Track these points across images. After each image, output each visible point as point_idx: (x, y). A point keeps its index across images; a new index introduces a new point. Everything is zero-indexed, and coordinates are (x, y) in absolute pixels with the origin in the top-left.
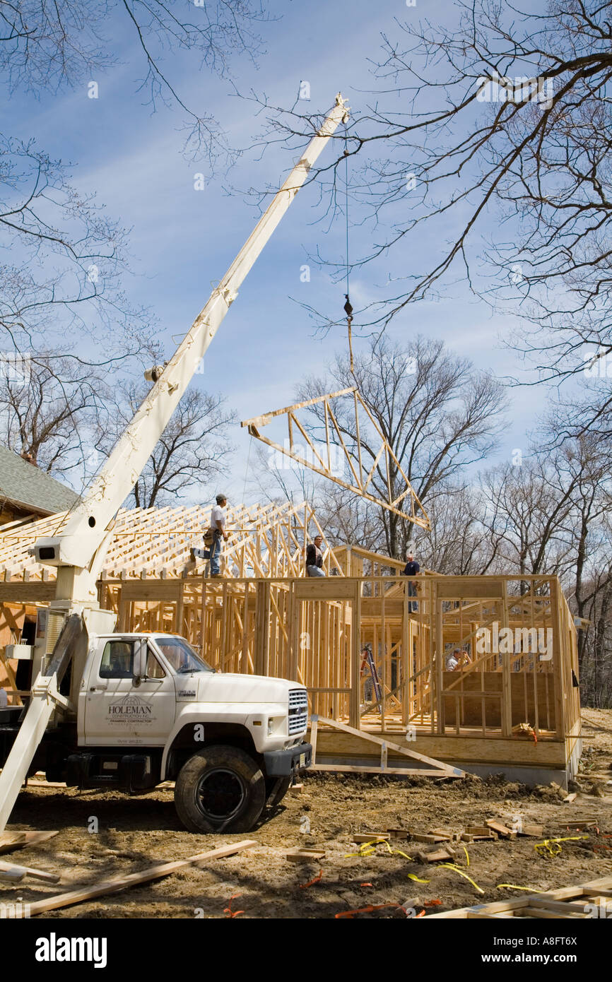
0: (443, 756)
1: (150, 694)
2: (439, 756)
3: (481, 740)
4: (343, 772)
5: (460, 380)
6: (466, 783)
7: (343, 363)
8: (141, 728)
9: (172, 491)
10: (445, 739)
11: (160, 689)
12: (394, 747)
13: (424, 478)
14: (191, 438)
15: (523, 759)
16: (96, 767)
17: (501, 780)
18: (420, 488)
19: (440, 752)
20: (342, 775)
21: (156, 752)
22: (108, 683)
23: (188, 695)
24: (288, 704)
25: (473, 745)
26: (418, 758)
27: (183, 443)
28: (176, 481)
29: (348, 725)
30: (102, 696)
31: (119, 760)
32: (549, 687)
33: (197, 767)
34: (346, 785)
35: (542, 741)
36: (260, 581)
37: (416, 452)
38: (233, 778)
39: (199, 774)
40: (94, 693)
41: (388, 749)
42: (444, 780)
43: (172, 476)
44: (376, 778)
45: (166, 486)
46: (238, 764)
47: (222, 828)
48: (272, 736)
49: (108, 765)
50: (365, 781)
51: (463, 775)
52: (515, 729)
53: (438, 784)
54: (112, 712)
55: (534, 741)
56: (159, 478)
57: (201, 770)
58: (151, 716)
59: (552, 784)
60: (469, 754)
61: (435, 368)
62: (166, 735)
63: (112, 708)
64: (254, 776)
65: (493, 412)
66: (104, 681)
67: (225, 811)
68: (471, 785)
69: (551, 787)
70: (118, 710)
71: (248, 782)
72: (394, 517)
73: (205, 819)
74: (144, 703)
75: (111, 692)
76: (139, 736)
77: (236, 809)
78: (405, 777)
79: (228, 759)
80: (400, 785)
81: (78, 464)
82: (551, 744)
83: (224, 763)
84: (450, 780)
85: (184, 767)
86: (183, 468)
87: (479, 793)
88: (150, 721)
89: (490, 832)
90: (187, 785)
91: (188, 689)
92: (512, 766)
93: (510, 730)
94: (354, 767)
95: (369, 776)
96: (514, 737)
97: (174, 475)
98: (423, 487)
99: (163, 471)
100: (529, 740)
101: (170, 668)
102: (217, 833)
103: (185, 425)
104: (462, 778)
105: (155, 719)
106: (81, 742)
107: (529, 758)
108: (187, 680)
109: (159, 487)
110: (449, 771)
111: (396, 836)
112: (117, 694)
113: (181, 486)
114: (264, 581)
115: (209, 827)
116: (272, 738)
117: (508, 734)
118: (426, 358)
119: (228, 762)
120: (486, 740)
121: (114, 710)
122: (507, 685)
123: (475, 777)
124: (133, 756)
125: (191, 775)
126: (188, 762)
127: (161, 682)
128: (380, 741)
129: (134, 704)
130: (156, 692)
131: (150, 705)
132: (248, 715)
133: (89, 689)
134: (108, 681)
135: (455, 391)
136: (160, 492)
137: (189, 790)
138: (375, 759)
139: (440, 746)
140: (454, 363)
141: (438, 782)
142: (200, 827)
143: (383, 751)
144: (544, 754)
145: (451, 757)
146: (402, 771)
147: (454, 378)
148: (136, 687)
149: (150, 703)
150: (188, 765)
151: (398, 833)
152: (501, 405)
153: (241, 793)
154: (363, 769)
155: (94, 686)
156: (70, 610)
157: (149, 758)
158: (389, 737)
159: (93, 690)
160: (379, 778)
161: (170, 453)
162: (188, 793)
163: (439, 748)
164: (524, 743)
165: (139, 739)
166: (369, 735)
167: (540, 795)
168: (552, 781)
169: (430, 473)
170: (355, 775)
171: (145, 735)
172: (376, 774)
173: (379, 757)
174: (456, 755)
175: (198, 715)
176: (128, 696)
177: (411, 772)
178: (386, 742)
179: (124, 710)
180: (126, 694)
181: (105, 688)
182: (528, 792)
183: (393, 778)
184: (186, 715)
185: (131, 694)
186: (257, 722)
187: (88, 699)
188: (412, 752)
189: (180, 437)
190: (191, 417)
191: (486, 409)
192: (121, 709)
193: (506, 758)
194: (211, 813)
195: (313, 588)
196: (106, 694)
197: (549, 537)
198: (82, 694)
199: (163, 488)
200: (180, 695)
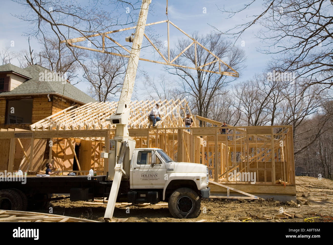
0: (250, 192)
1: (157, 170)
2: (248, 192)
3: (264, 186)
4: (213, 198)
5: (227, 49)
6: (260, 201)
7: (181, 42)
8: (154, 182)
9: (113, 94)
10: (251, 186)
11: (160, 168)
12: (232, 189)
13: (213, 88)
14: (121, 72)
15: (280, 192)
16: (138, 196)
17: (273, 200)
18: (211, 92)
19: (249, 190)
20: (212, 199)
21: (160, 191)
22: (140, 166)
23: (171, 170)
24: (206, 173)
25: (261, 188)
26: (241, 193)
27: (118, 75)
28: (115, 90)
29: (214, 181)
30: (138, 171)
31: (146, 194)
32: (282, 167)
33: (177, 195)
34: (215, 203)
35: (287, 186)
36: (179, 129)
37: (210, 78)
38: (189, 199)
39: (178, 198)
40: (135, 170)
41: (230, 190)
42: (251, 200)
43: (113, 88)
44: (226, 200)
45: (110, 92)
46: (191, 194)
47: (186, 216)
48: (202, 184)
49: (142, 195)
50: (221, 201)
51: (258, 198)
52: (277, 181)
53: (249, 202)
54: (143, 176)
55: (284, 186)
56: (108, 88)
57: (178, 197)
58: (157, 178)
59: (291, 201)
60: (260, 191)
61: (217, 44)
62: (164, 185)
63: (143, 175)
64: (197, 198)
65: (240, 62)
66: (139, 165)
67: (187, 211)
68: (262, 202)
69: (291, 202)
70: (145, 176)
71: (195, 201)
72: (201, 104)
73: (180, 213)
74: (155, 173)
75: (142, 169)
76: (153, 185)
77: (191, 210)
78: (237, 200)
79: (187, 193)
80: (236, 202)
81: (77, 83)
82: (290, 187)
83: (186, 194)
84: (253, 200)
85: (172, 195)
86: (118, 84)
87: (266, 204)
88: (157, 179)
89: (285, 216)
90: (173, 202)
91: (170, 168)
92: (276, 195)
93: (275, 182)
94: (217, 196)
95: (223, 200)
96: (276, 185)
97: (114, 87)
98: (213, 91)
99: (110, 86)
100: (282, 186)
101: (163, 160)
102: (185, 218)
103: (118, 67)
104: (258, 200)
105: (159, 179)
106: (131, 187)
107: (282, 192)
108: (170, 165)
109: (109, 92)
110: (253, 197)
111: (253, 218)
112: (144, 170)
113: (117, 92)
114: (180, 129)
115: (181, 216)
116: (202, 185)
117: (274, 184)
118: (214, 40)
119: (188, 194)
120: (266, 186)
121: (144, 176)
122: (274, 166)
123: (263, 199)
124: (152, 192)
125: (175, 198)
126: (173, 194)
127: (160, 165)
128: (226, 187)
129: (151, 174)
130: (159, 169)
131: (157, 174)
132: (195, 177)
133: (133, 168)
134: (140, 165)
135: (226, 54)
136: (109, 94)
137: (174, 203)
138: (225, 193)
139: (249, 188)
140: (225, 42)
141: (249, 201)
142: (179, 216)
143: (228, 190)
144: (288, 190)
145: (253, 192)
146: (235, 197)
147: (225, 48)
148: (152, 167)
149: (157, 173)
150: (173, 195)
151: (253, 217)
152: (243, 59)
153: (192, 204)
154: (220, 197)
155: (135, 167)
156: (123, 140)
157: (157, 192)
158: (230, 186)
159: (135, 169)
160: (227, 200)
161: (112, 78)
162: (174, 204)
163: (248, 189)
164: (280, 187)
165: (153, 186)
166: (222, 185)
167: (289, 205)
168: (291, 200)
169: (215, 86)
170: (218, 199)
171: (155, 185)
172: (226, 199)
173: (226, 192)
174: (255, 191)
175: (176, 177)
176: (148, 170)
177: (239, 198)
178: (229, 187)
179: (147, 176)
180: (147, 170)
181: (139, 168)
182: (284, 204)
183: (232, 200)
184: (171, 177)
185: (149, 170)
186: (198, 179)
187: (133, 172)
188: (239, 190)
189: (117, 72)
190: (120, 64)
191: (237, 60)
192: (146, 175)
193: (273, 192)
194: (182, 211)
195: (199, 131)
196: (140, 170)
197: (262, 111)
198: (131, 170)
199: (110, 93)
200: (168, 170)
